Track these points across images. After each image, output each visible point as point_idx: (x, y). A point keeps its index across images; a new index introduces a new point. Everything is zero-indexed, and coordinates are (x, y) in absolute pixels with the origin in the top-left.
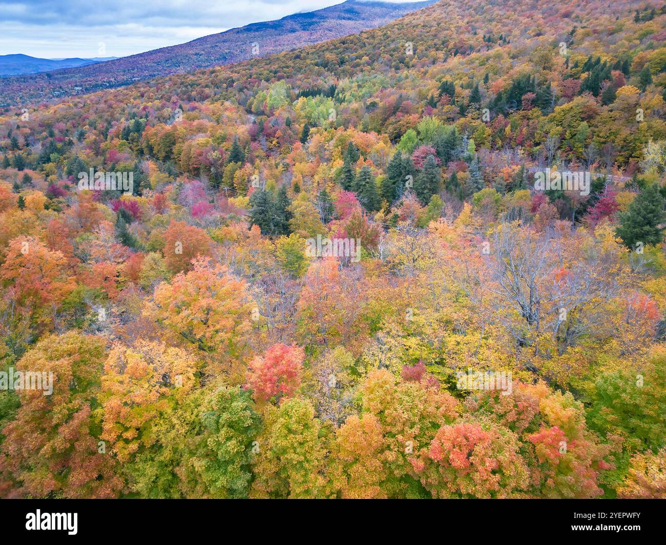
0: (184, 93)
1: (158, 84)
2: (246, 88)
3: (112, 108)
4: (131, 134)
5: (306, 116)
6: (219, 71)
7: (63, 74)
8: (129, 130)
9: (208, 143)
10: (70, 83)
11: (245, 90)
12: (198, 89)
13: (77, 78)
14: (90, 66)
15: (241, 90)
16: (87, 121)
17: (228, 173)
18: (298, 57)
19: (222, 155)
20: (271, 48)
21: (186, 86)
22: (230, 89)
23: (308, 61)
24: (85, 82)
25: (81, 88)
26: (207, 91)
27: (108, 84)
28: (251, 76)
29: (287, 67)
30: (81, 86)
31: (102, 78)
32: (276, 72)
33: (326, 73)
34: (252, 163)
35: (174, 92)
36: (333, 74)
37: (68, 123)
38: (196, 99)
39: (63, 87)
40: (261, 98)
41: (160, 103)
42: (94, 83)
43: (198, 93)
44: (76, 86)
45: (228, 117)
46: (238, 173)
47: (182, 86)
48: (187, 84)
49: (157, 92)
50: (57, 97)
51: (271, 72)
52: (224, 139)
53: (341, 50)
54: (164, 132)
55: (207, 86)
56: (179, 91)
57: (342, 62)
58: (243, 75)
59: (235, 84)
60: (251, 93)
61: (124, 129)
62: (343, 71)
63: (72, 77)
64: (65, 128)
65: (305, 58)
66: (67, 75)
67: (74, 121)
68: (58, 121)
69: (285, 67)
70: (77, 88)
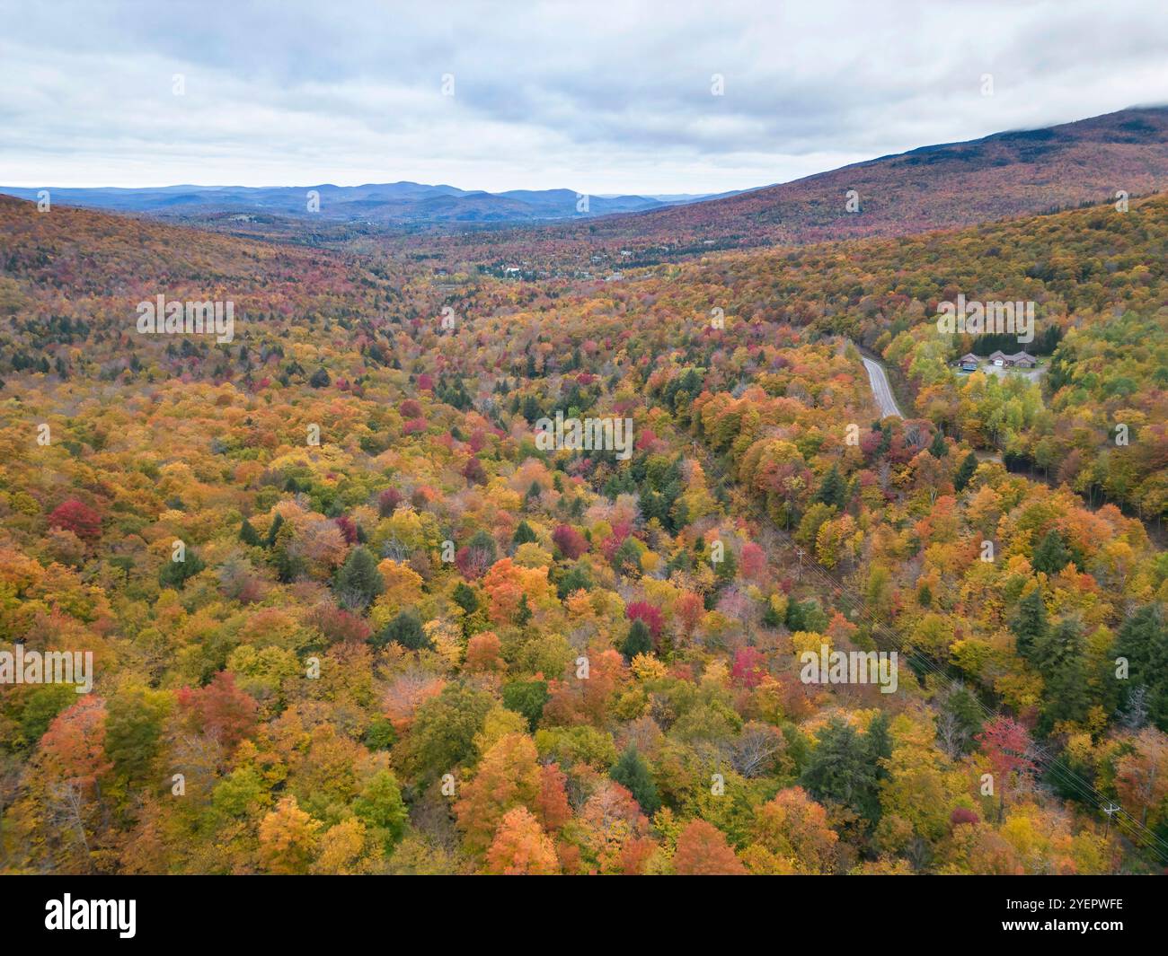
0: (774, 306)
1: (740, 277)
2: (882, 310)
3: (663, 322)
4: (680, 392)
5: (979, 414)
6: (842, 264)
7: (611, 227)
8: (678, 384)
9: (789, 451)
10: (616, 244)
11: (879, 316)
12: (799, 301)
13: (627, 237)
14: (650, 216)
15: (871, 314)
16: (626, 342)
17: (811, 521)
18: (994, 252)
19: (807, 484)
20: (950, 195)
21: (781, 292)
22: (852, 309)
23: (1014, 265)
24: (638, 243)
25: (629, 253)
26: (813, 306)
27: (667, 249)
28: (895, 286)
29: (968, 274)
30: (631, 249)
31: (662, 239)
32: (943, 283)
33: (1047, 294)
34: (856, 512)
35: (759, 303)
36: (1061, 296)
37: (602, 342)
38: (793, 320)
39: (608, 249)
40: (902, 346)
41: (733, 322)
42: (648, 245)
43: (798, 310)
44: (625, 249)
45: (835, 394)
46: (827, 526)
47: (774, 290)
48: (783, 288)
49: (734, 297)
50: (596, 265)
51: (934, 281)
52: (818, 447)
53: (1090, 243)
54: (726, 411)
55: (814, 297)
56: (767, 301)
57: (1085, 274)
58: (881, 282)
59: (863, 299)
60: (889, 323)
61: (672, 382)
62: (1084, 293)
63: (621, 233)
64: (595, 349)
65: (1007, 258)
66: (615, 230)
67: (609, 340)
68: (589, 336)
69: (964, 274)
70: (625, 253)
